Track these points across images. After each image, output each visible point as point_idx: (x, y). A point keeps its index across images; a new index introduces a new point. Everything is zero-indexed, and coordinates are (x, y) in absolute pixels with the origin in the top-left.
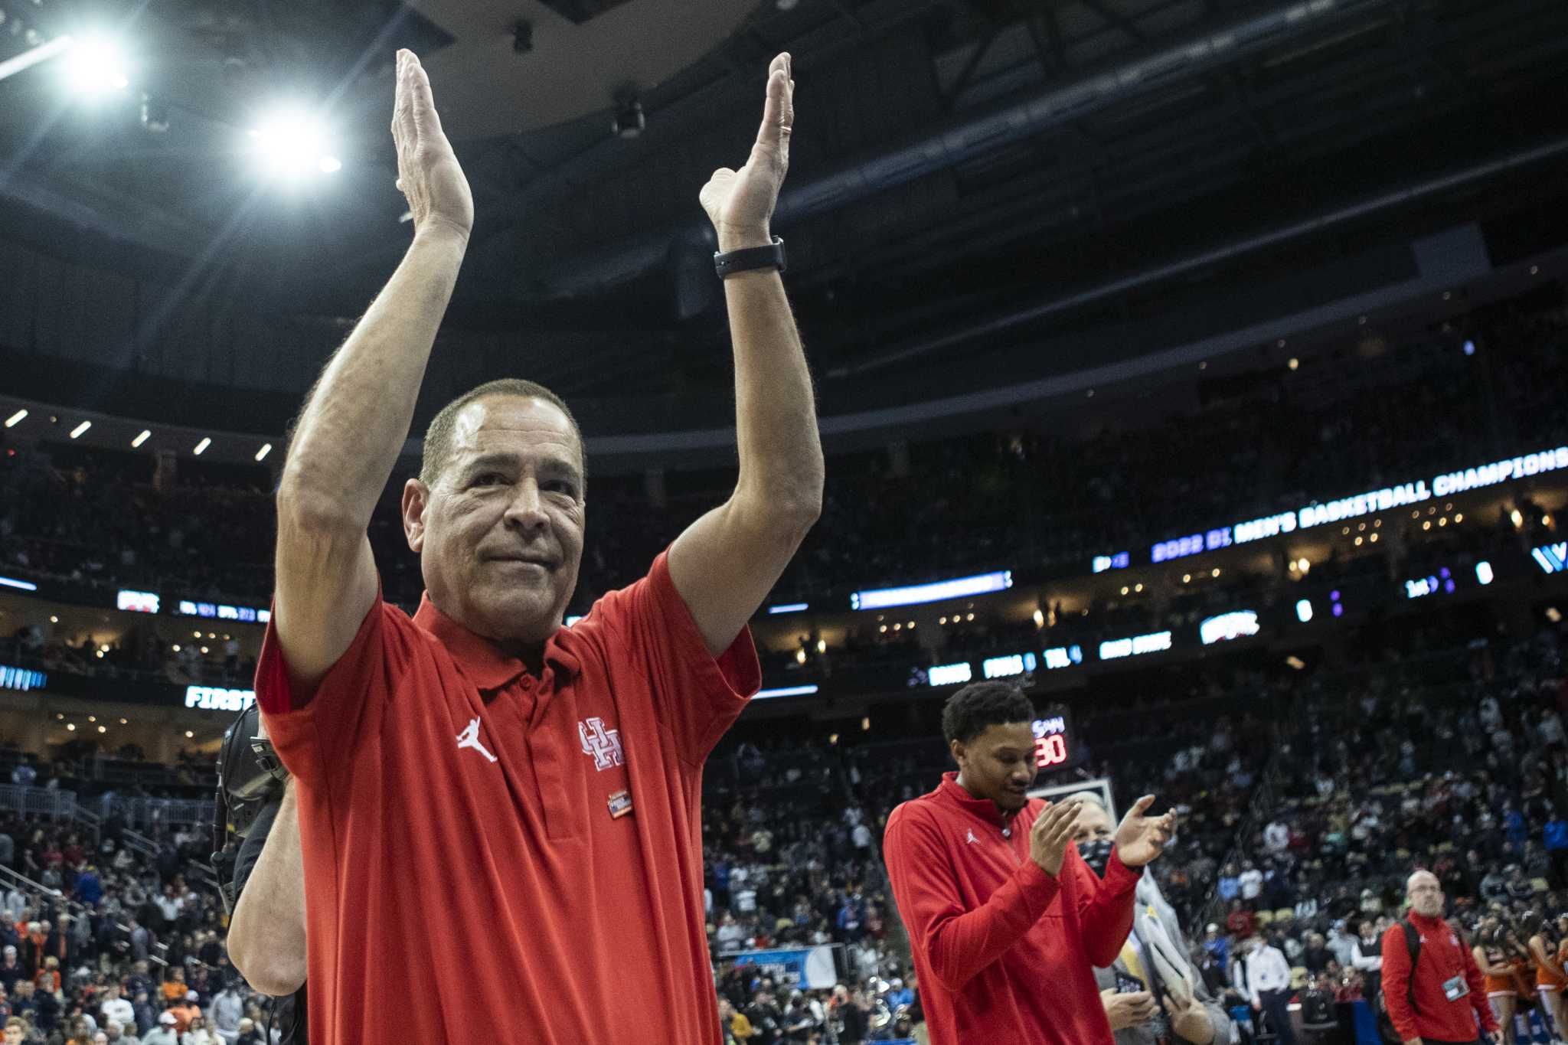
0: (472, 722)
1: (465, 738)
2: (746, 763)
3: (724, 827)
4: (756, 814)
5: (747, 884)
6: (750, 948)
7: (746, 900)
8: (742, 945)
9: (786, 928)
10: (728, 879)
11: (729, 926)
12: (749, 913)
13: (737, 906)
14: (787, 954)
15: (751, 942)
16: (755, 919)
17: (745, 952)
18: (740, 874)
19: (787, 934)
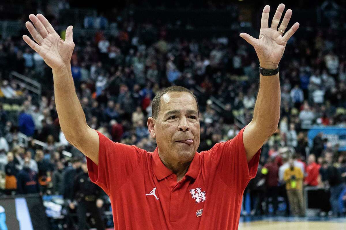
0: (154, 188)
1: (152, 192)
2: (326, 13)
3: (308, 52)
4: (329, 45)
5: (320, 87)
6: (318, 124)
7: (318, 96)
8: (314, 122)
9: (341, 115)
10: (308, 82)
11: (307, 111)
12: (319, 104)
13: (312, 100)
14: (340, 130)
15: (319, 121)
16: (323, 108)
17: (315, 127)
18: (315, 80)
19: (342, 118)
